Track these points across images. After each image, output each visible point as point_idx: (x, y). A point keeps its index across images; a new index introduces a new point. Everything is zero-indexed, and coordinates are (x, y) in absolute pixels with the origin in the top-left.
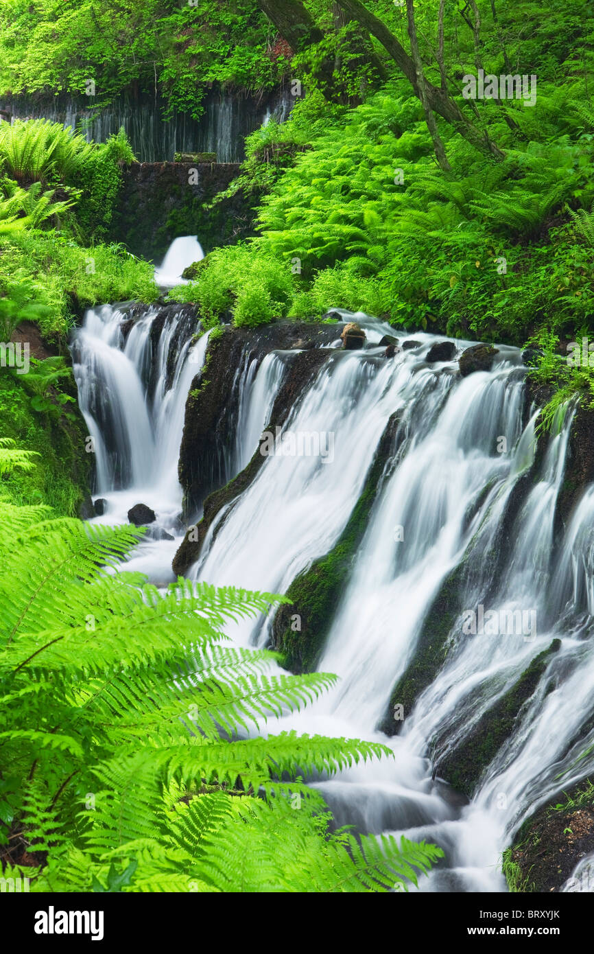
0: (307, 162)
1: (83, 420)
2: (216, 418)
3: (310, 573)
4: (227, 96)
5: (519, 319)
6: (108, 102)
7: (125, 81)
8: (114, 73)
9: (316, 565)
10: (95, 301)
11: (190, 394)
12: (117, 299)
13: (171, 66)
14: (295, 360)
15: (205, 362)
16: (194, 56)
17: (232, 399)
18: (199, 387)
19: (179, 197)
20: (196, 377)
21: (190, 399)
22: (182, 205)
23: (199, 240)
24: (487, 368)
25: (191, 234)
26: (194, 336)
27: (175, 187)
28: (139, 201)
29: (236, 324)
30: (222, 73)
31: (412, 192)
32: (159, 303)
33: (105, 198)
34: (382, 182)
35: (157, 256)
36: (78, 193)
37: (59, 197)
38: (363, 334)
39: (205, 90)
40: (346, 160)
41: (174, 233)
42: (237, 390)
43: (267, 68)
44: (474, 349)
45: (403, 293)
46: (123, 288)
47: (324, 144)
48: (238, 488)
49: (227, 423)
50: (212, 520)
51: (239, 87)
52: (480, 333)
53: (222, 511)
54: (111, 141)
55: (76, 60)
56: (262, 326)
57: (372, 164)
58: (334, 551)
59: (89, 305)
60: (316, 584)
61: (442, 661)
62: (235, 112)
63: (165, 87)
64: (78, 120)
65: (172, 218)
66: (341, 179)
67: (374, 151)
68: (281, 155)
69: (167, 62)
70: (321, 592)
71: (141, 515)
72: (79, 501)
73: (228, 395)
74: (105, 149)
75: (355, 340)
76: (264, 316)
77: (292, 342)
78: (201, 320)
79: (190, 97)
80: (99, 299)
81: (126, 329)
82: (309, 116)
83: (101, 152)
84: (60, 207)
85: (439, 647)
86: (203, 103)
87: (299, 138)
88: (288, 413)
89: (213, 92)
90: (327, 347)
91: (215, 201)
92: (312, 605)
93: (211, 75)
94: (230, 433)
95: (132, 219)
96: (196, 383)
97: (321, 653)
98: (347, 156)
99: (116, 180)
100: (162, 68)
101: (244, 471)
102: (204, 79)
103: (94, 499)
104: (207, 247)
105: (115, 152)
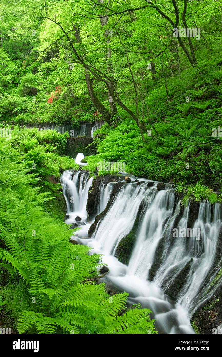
0: (107, 138)
1: (64, 197)
2: (95, 197)
3: (125, 238)
4: (85, 123)
5: (168, 176)
6: (60, 124)
7: (64, 120)
8: (62, 119)
9: (127, 236)
10: (65, 169)
11: (89, 191)
12: (70, 169)
13: (73, 118)
14: (115, 185)
15: (92, 184)
16: (78, 116)
17: (99, 193)
18: (91, 190)
19: (79, 145)
20: (90, 187)
21: (89, 193)
22: (79, 147)
23: (83, 154)
24: (164, 189)
25: (82, 152)
26: (88, 177)
27: (78, 143)
28: (70, 146)
29: (99, 175)
30: (84, 119)
31: (133, 145)
32: (80, 170)
33: (63, 145)
34: (126, 143)
35: (74, 157)
36: (58, 144)
37: (55, 145)
38: (130, 179)
39: (80, 122)
40: (117, 138)
41: (78, 152)
42: (100, 191)
43: (93, 118)
44: (160, 184)
45: (136, 169)
46: (71, 166)
47: (110, 134)
48: (103, 215)
49: (98, 198)
50: (98, 222)
51: (87, 121)
52: (158, 179)
53: (100, 220)
54: (65, 133)
55: (54, 116)
56: (105, 176)
57: (122, 139)
58: (131, 233)
59: (64, 170)
60: (128, 241)
61: (161, 262)
62: (86, 126)
63: (72, 122)
64: (54, 128)
65: (77, 149)
66: (116, 142)
67: (123, 136)
68: (100, 136)
69: (73, 117)
70: (129, 244)
71: (78, 219)
72: (64, 216)
73: (98, 192)
74: (63, 135)
75: (129, 181)
76: (105, 174)
77: (113, 180)
78: (90, 174)
79: (77, 123)
80: (66, 169)
81: (73, 176)
82: (105, 128)
83: (63, 136)
84: (55, 148)
85: (160, 258)
86: (80, 125)
87: (104, 133)
88: (114, 197)
89: (82, 122)
90: (121, 182)
91: (88, 146)
92: (127, 247)
93: (81, 119)
94: (99, 201)
95: (69, 149)
96: (90, 189)
97: (130, 259)
98: (117, 137)
99: (66, 141)
100: (72, 118)
101: (104, 211)
102: (80, 120)
103: (67, 215)
104: (85, 155)
105: (66, 136)
